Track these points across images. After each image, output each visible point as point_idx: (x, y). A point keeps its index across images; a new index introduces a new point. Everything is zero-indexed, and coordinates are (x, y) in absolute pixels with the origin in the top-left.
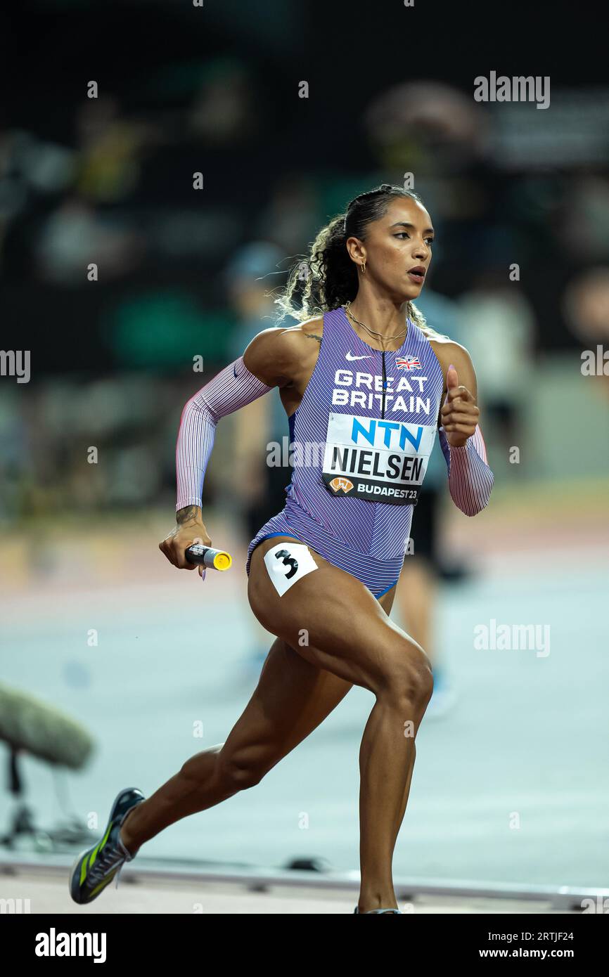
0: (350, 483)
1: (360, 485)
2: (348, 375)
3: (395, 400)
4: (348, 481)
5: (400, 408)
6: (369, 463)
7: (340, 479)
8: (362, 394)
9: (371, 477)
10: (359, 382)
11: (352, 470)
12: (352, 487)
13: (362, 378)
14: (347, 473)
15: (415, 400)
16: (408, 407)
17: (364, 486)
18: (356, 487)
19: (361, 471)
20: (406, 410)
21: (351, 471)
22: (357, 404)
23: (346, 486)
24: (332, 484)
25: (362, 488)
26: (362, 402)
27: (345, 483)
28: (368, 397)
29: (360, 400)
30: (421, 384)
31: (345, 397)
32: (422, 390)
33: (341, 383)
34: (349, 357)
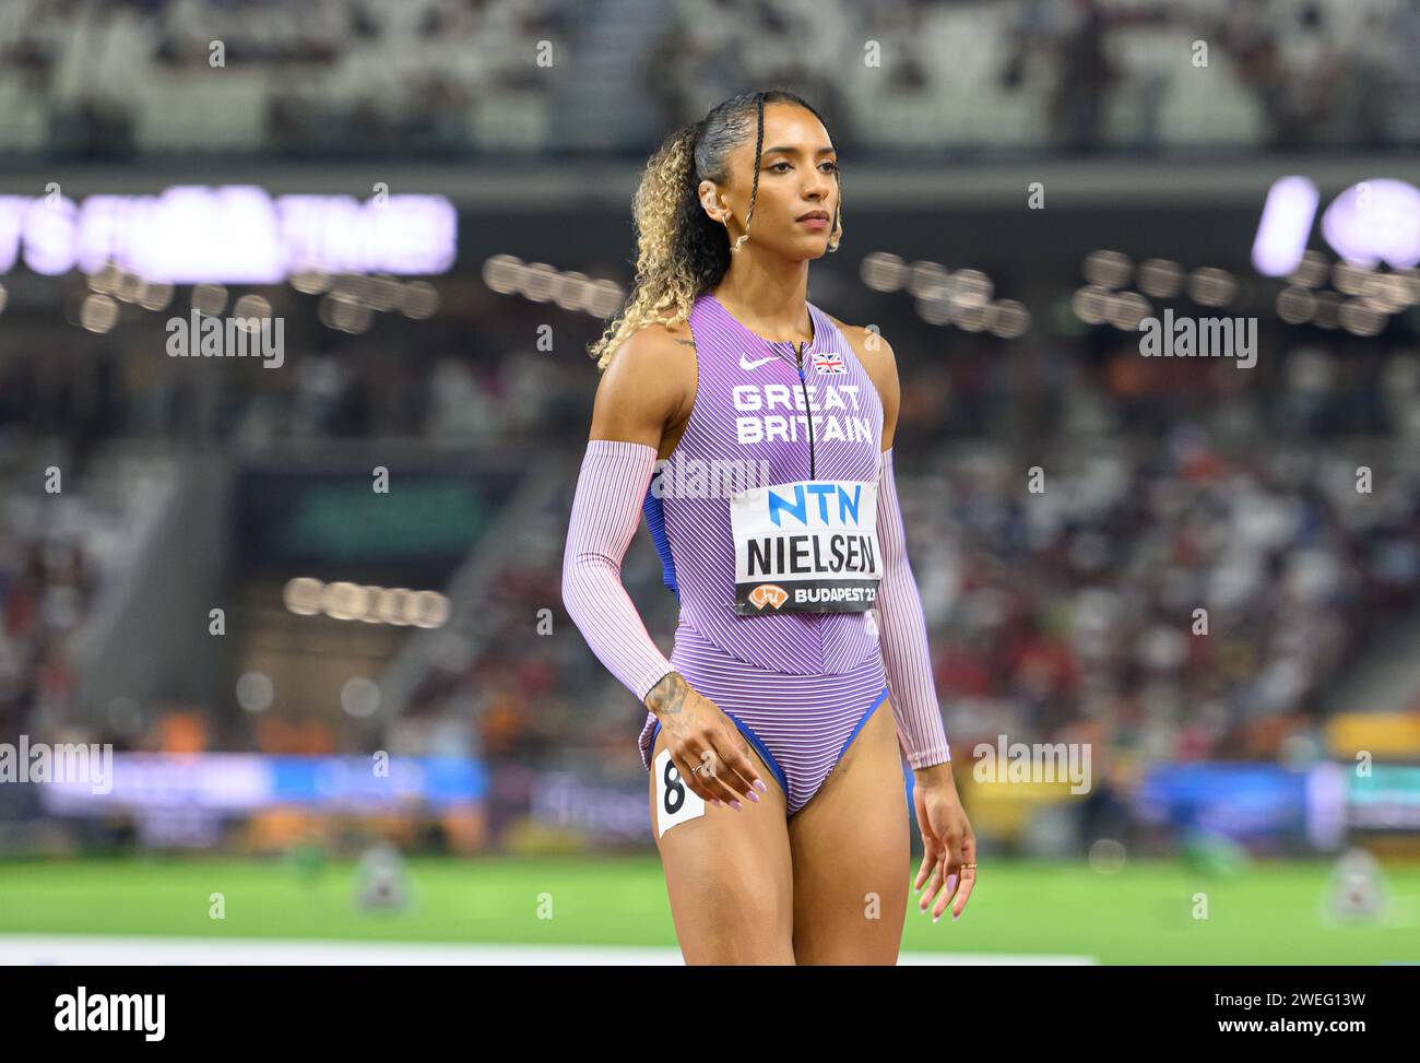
0: (781, 591)
1: (797, 592)
2: (752, 393)
3: (826, 424)
4: (778, 590)
5: (834, 435)
6: (805, 554)
7: (764, 588)
8: (779, 419)
9: (814, 575)
10: (772, 401)
11: (781, 570)
12: (787, 597)
13: (775, 393)
14: (774, 576)
15: (852, 423)
16: (845, 433)
17: (804, 591)
18: (792, 597)
19: (795, 569)
20: (843, 438)
21: (779, 572)
22: (777, 437)
23: (777, 598)
24: (752, 597)
25: (801, 596)
26: (782, 431)
27: (773, 593)
28: (789, 423)
29: (779, 429)
30: (853, 398)
31: (757, 428)
32: (857, 408)
33: (746, 407)
34: (745, 365)
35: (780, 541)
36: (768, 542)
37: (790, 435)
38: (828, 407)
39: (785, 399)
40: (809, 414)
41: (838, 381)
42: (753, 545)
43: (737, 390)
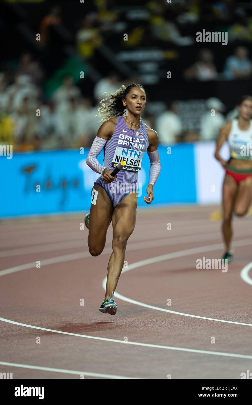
2: (123, 136)
3: (135, 144)
5: (136, 147)
7: (117, 164)
13: (127, 137)
15: (140, 146)
16: (138, 147)
24: (114, 165)
29: (126, 143)
30: (142, 141)
31: (122, 142)
32: (142, 143)
33: (121, 138)
34: (123, 131)
35: (122, 158)
36: (120, 157)
37: (127, 145)
38: (136, 142)
39: (128, 139)
40: (132, 142)
41: (140, 138)
42: (117, 156)
43: (121, 135)
